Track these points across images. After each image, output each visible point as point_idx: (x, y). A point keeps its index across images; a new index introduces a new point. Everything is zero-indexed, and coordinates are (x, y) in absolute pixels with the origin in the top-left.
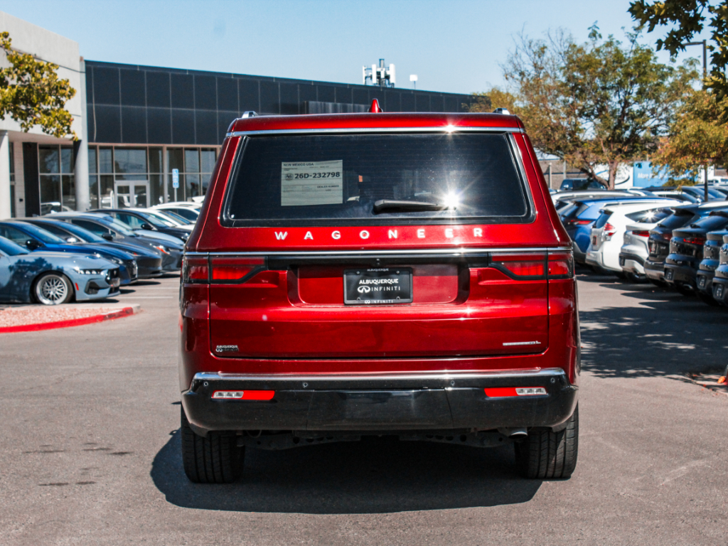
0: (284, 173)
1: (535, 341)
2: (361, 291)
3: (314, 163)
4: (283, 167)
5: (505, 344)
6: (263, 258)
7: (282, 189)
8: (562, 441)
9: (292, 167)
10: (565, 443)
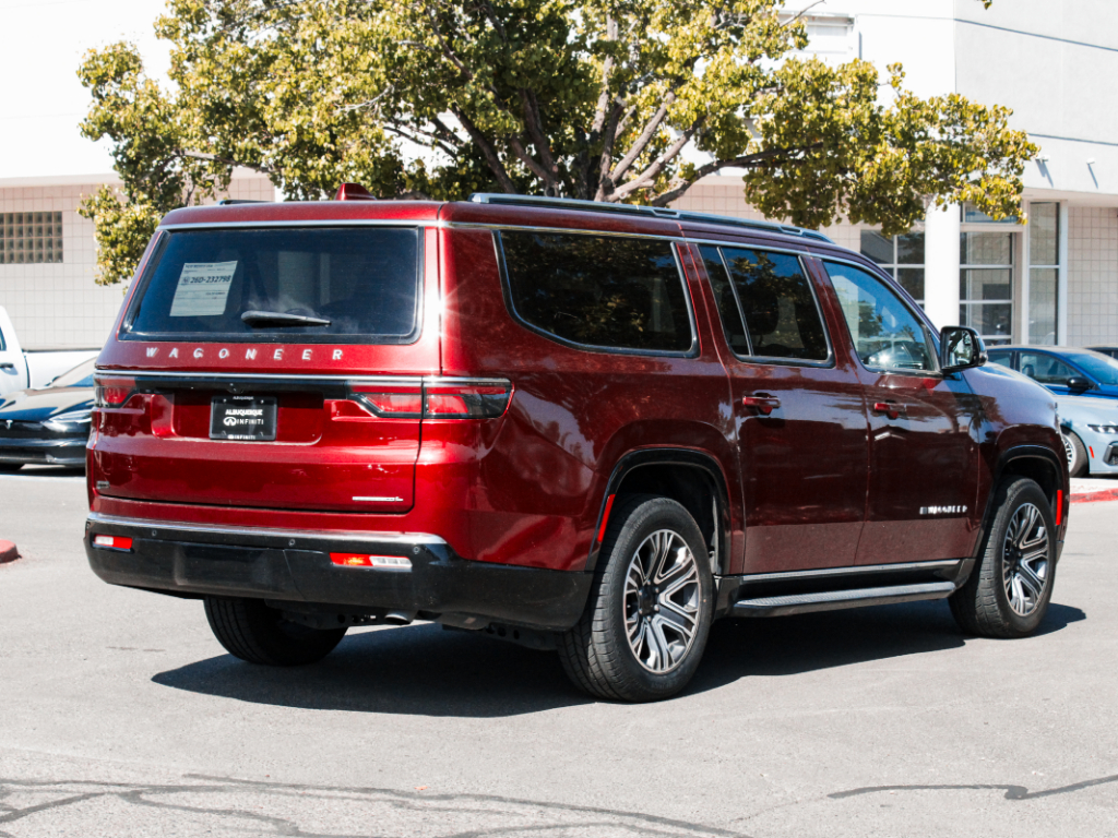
0: (183, 275)
1: (394, 496)
2: (227, 424)
3: (214, 264)
4: (185, 268)
5: (355, 498)
6: (133, 379)
7: (176, 296)
8: (590, 647)
9: (193, 269)
10: (594, 650)
